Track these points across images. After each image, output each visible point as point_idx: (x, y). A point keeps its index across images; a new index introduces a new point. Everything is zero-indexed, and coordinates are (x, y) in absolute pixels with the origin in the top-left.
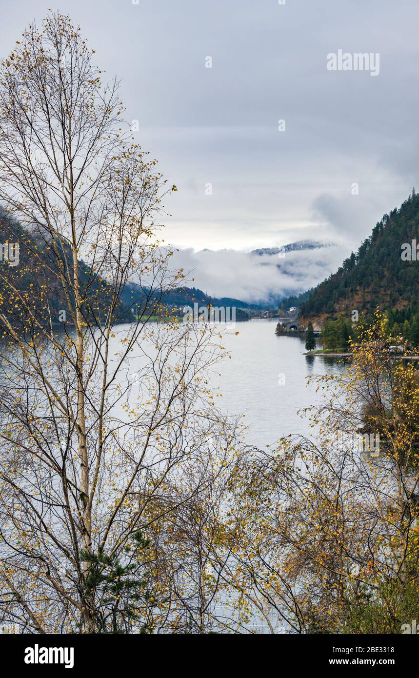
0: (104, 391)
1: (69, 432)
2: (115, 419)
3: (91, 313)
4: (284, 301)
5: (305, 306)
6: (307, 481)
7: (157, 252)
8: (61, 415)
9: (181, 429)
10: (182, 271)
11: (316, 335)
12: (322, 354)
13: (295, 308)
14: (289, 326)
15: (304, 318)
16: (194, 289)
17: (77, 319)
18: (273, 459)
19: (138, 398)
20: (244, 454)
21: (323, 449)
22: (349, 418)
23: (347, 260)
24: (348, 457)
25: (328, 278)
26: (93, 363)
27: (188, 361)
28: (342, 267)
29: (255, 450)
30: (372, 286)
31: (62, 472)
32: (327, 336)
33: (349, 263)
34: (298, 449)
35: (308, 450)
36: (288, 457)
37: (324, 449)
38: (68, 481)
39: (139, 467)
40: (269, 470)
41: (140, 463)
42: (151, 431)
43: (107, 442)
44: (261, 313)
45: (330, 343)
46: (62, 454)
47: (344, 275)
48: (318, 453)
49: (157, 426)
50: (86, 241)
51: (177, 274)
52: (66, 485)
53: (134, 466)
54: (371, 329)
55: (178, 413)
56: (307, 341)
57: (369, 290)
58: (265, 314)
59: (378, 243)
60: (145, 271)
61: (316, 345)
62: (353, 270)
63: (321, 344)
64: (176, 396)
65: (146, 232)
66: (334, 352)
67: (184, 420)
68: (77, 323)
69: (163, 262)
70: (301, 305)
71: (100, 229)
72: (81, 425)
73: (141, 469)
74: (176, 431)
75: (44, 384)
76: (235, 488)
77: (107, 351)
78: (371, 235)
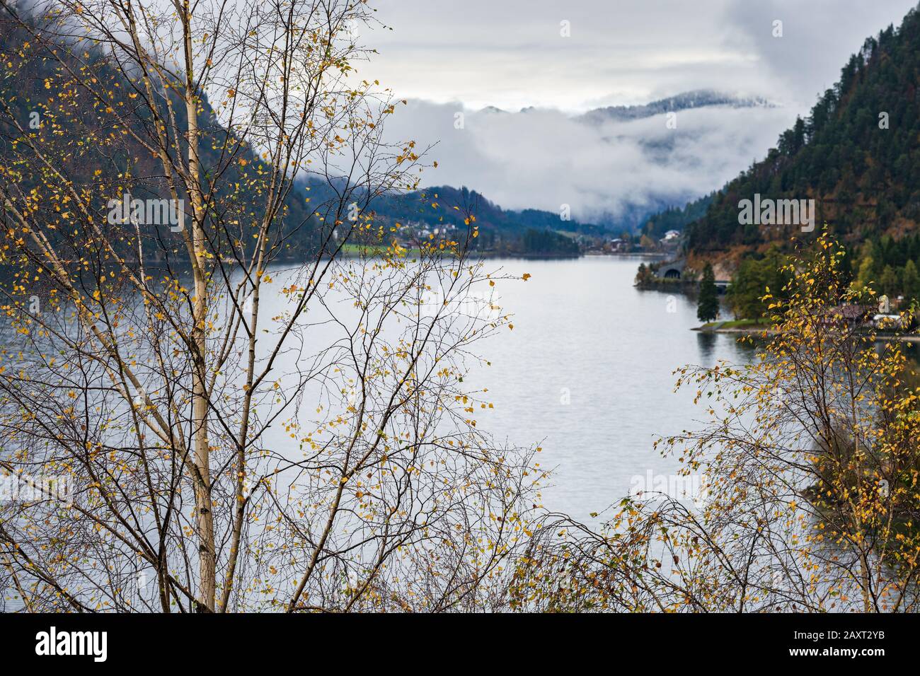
0: (249, 394)
1: (173, 479)
2: (271, 454)
3: (224, 232)
4: (654, 219)
5: (699, 227)
6: (675, 587)
7: (363, 105)
8: (158, 444)
9: (409, 475)
10: (412, 145)
11: (721, 290)
12: (732, 330)
13: (677, 232)
14: (663, 270)
15: (695, 253)
16: (465, 189)
17: (196, 243)
18: (605, 542)
19: (318, 411)
20: (542, 531)
21: (707, 521)
22: (763, 458)
23: (788, 134)
24: (760, 540)
25: (746, 169)
26: (228, 335)
27: (423, 334)
28: (776, 147)
29: (567, 523)
30: (840, 187)
31: (159, 561)
32: (743, 292)
33: (791, 139)
34: (657, 521)
35: (677, 525)
36: (637, 539)
37: (709, 523)
38: (170, 580)
39: (320, 553)
40: (595, 564)
41: (322, 546)
42: (345, 479)
43: (254, 500)
44: (605, 242)
45: (749, 308)
46: (159, 524)
47: (781, 165)
48: (698, 531)
49: (358, 468)
50: (215, 80)
51: (401, 153)
52: (168, 588)
53: (312, 552)
54: (810, 271)
55: (401, 442)
56: (700, 302)
57: (834, 196)
58: (614, 245)
59: (852, 97)
60: (337, 144)
61: (720, 311)
62: (800, 153)
63: (730, 309)
64: (397, 406)
65: (338, 64)
66: (756, 325)
67: (415, 457)
68: (193, 252)
69: (372, 126)
70: (689, 226)
71: (244, 58)
72: (200, 465)
73: (323, 558)
74: (398, 479)
75: (122, 377)
76: (525, 601)
77: (256, 311)
78: (838, 80)
